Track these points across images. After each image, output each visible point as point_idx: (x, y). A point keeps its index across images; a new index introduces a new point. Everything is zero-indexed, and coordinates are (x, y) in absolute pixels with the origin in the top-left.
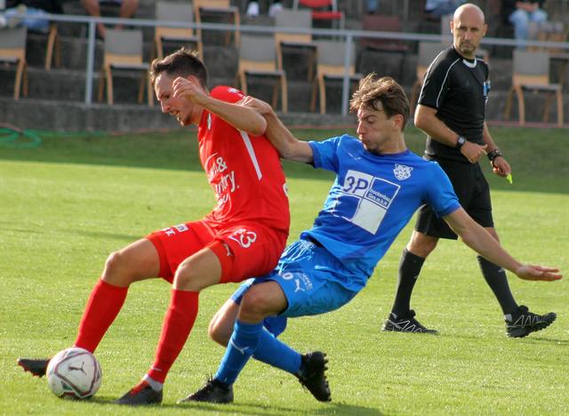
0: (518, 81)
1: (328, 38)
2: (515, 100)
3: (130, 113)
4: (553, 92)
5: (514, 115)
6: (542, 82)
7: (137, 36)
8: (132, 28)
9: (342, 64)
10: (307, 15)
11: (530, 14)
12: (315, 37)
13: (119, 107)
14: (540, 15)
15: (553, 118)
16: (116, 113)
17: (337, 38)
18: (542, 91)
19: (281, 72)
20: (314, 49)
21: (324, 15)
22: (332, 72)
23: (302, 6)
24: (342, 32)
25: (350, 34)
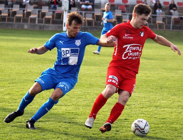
0: (157, 22)
1: (124, 15)
2: (157, 25)
3: (90, 28)
4: (163, 24)
5: (157, 28)
6: (161, 22)
7: (91, 15)
8: (90, 13)
9: (126, 19)
10: (121, 11)
11: (159, 10)
12: (122, 15)
13: (88, 27)
14: (161, 11)
15: (163, 28)
16: (88, 28)
17: (126, 15)
18: (161, 24)
19: (116, 21)
20: (122, 17)
21: (124, 10)
22: (125, 20)
23: (120, 9)
24: (126, 14)
25: (128, 14)
